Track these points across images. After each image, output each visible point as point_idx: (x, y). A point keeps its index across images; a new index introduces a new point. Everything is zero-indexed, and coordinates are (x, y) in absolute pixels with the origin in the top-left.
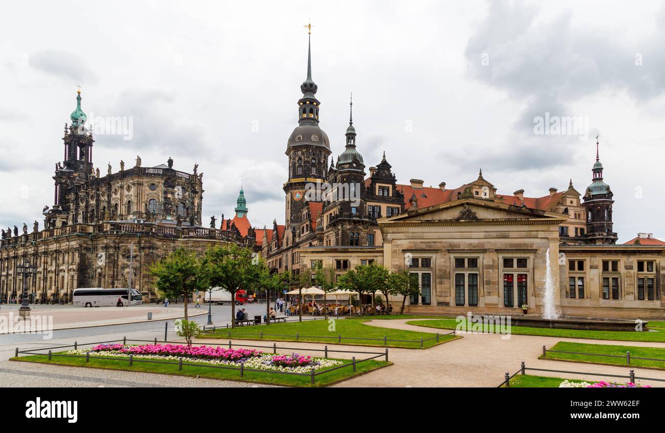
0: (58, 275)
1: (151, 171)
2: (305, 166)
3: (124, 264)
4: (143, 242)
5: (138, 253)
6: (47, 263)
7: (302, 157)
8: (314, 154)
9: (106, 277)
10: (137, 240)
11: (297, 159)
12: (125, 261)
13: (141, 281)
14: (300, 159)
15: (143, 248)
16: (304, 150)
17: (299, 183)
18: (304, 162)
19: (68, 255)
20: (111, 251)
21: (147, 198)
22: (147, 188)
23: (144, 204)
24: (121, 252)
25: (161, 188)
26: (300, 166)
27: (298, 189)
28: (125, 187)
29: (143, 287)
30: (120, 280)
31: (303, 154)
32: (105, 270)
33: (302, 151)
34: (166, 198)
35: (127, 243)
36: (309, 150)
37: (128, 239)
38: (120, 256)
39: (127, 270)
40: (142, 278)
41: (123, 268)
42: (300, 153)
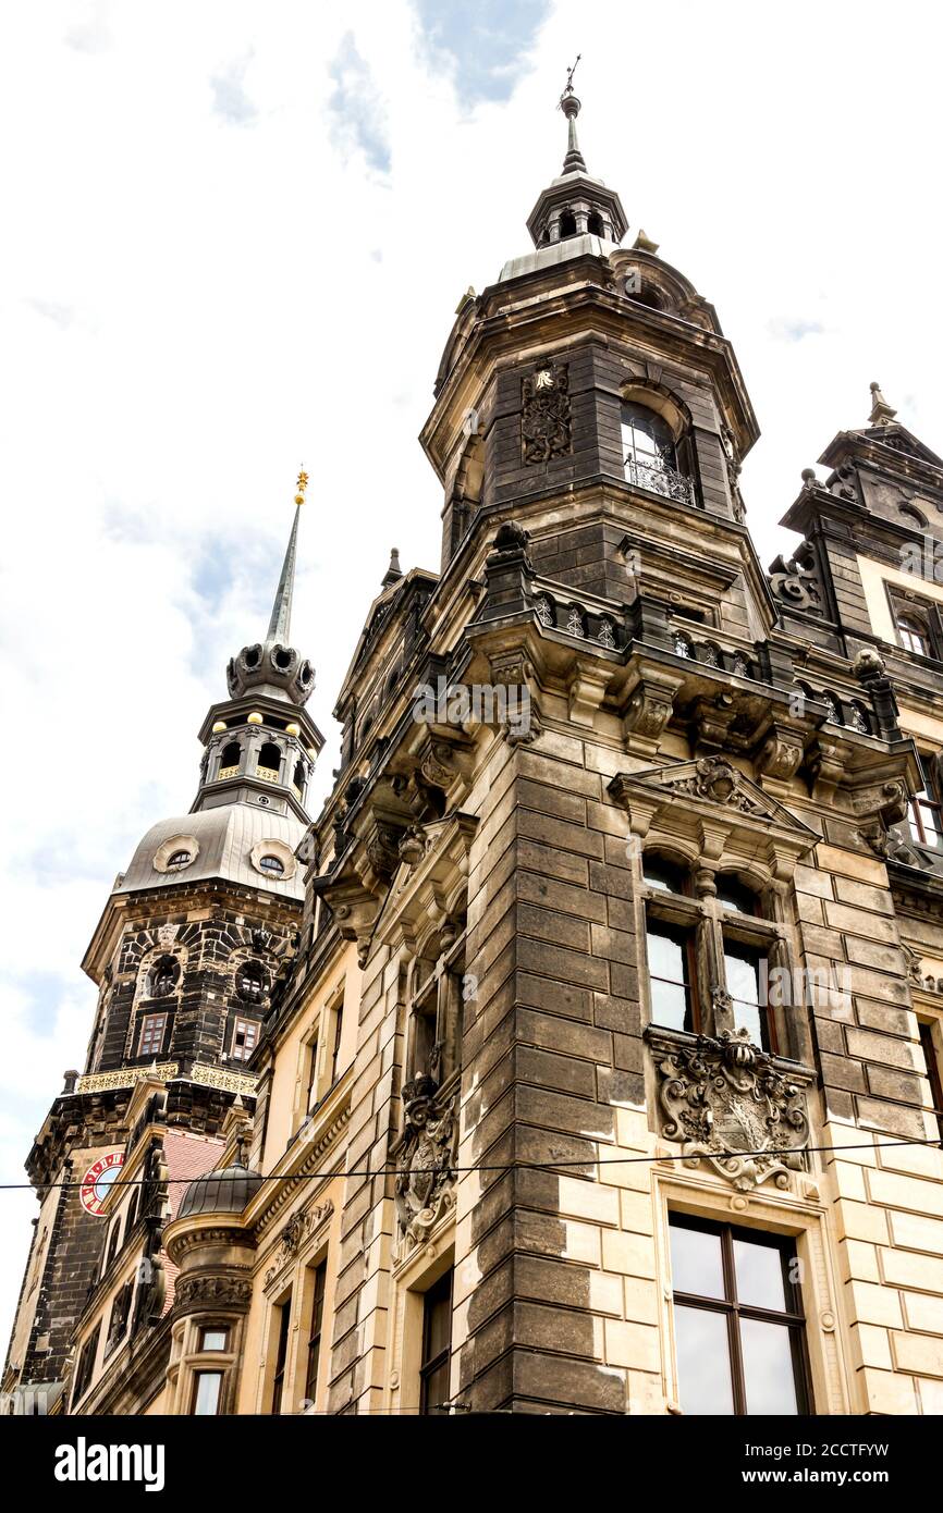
2: (194, 1003)
7: (183, 957)
8: (258, 945)
11: (146, 964)
14: (166, 967)
16: (198, 916)
18: (189, 977)
26: (159, 1005)
27: (119, 1137)
31: (189, 936)
33: (182, 920)
36: (232, 919)
42: (168, 934)
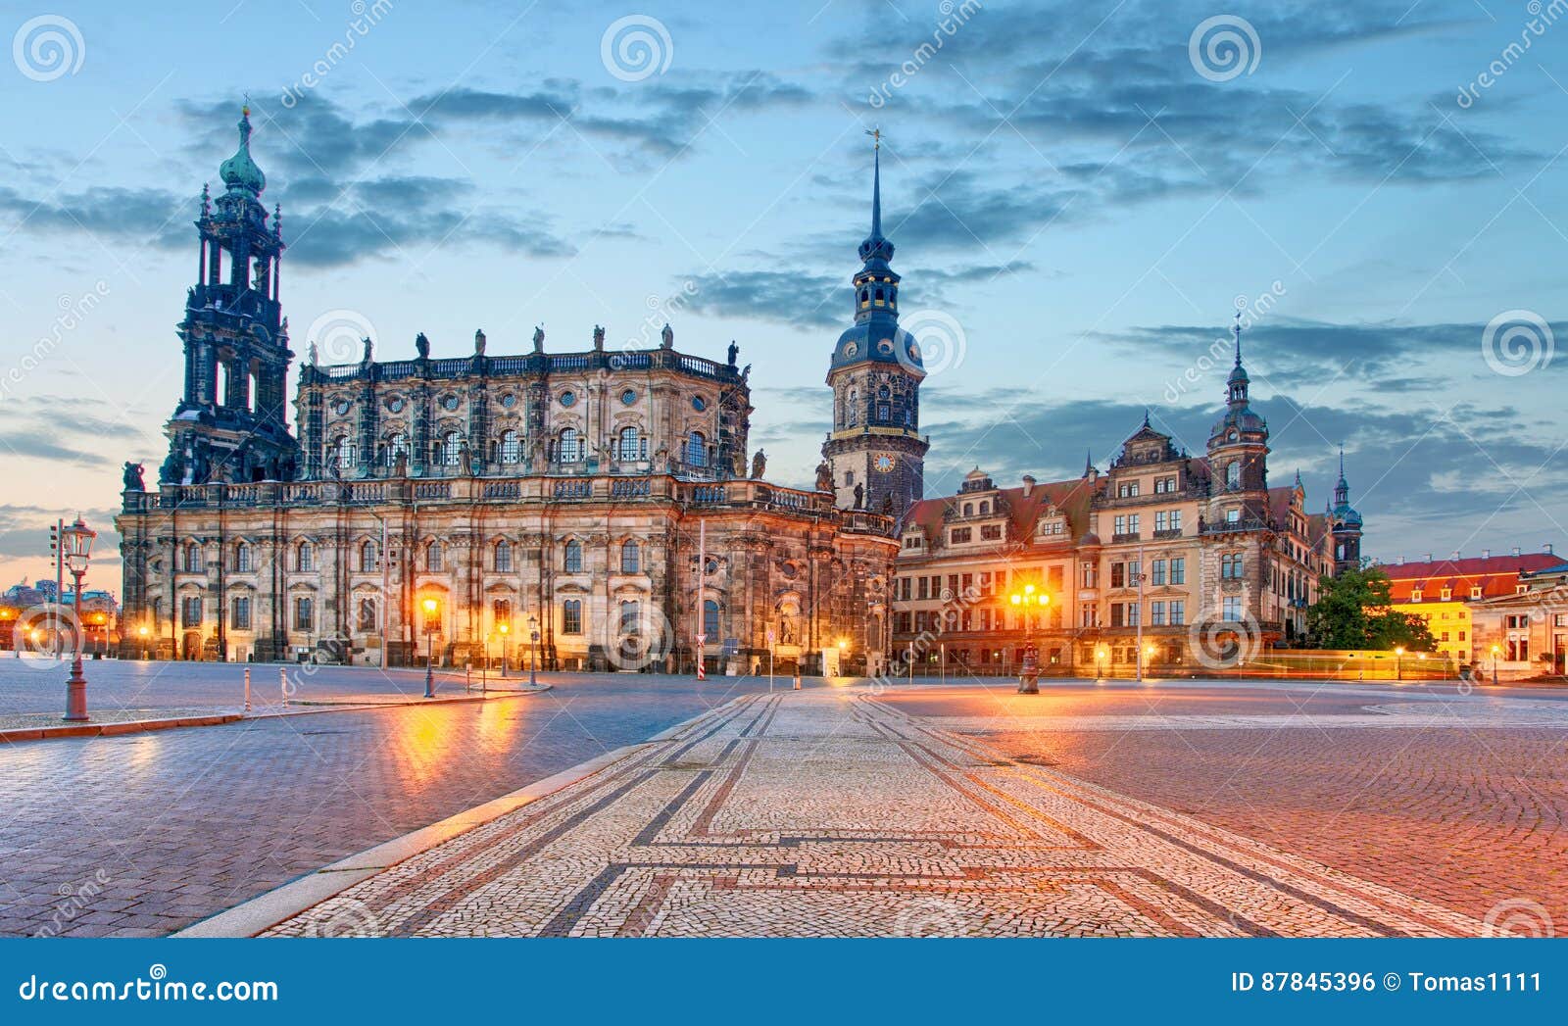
0: (549, 598)
1: (696, 366)
2: (896, 405)
3: (779, 584)
4: (816, 534)
5: (804, 560)
6: (479, 564)
7: (890, 386)
9: (748, 612)
10: (805, 527)
11: (877, 387)
12: (782, 577)
13: (814, 625)
14: (884, 388)
15: (820, 549)
17: (890, 438)
18: (894, 395)
19: (608, 551)
20: (760, 551)
21: (687, 429)
22: (688, 405)
23: (679, 441)
24: (773, 553)
25: (716, 408)
26: (885, 402)
27: (885, 448)
28: (612, 392)
29: (818, 638)
30: (772, 621)
31: (892, 380)
32: (744, 595)
33: (890, 373)
34: (724, 434)
35: (784, 534)
37: (786, 527)
38: (773, 564)
39: (786, 598)
40: (815, 619)
41: (778, 593)
42: (885, 376)
